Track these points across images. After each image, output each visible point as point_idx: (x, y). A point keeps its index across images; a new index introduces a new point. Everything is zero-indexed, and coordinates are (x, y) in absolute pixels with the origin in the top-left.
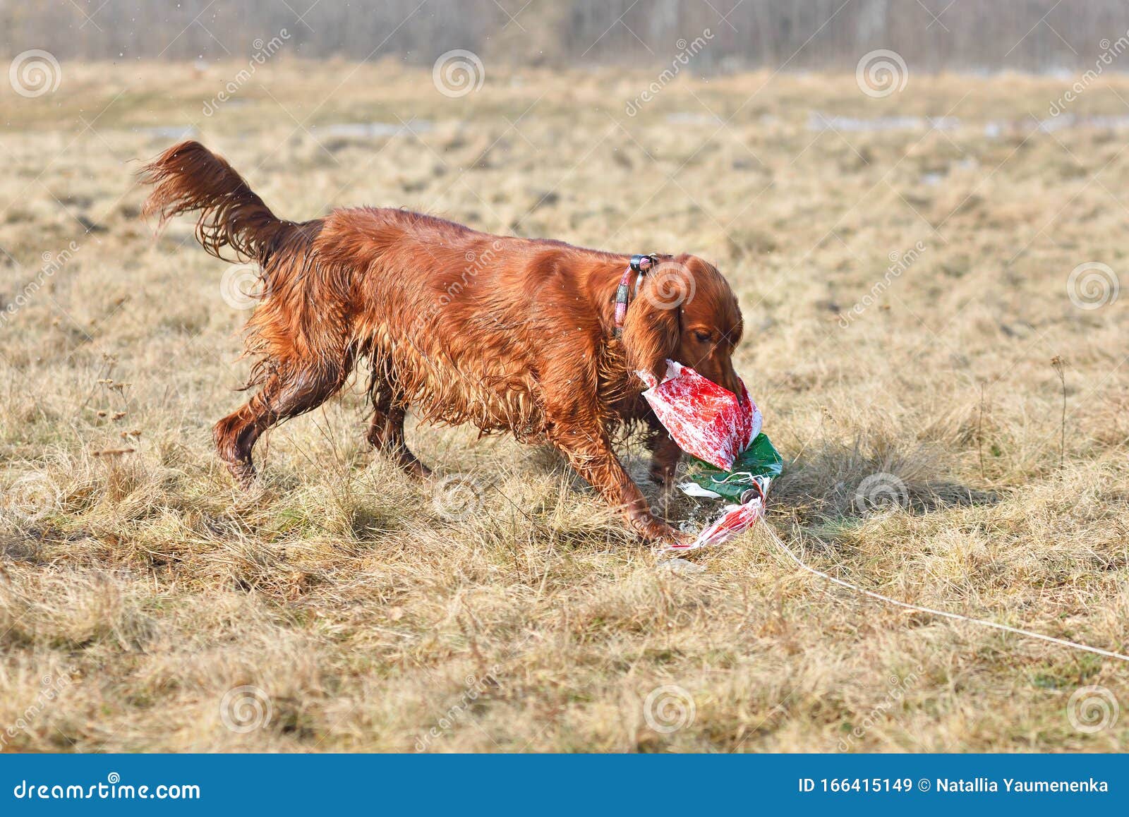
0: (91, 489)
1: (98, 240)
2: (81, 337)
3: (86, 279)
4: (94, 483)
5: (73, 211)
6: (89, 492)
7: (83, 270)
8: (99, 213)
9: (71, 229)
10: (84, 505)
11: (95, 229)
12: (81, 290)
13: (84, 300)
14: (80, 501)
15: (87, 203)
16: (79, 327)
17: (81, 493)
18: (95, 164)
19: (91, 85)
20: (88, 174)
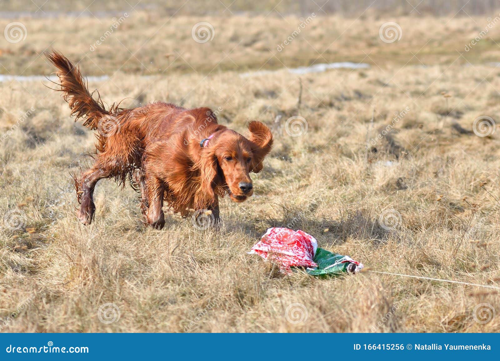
0: (464, 316)
1: (466, 140)
2: (457, 208)
3: (459, 168)
4: (467, 312)
5: (449, 120)
6: (463, 318)
7: (457, 162)
8: (466, 121)
9: (448, 132)
10: (460, 327)
11: (463, 132)
12: (455, 175)
13: (458, 183)
14: (457, 324)
15: (459, 114)
16: (454, 202)
17: (457, 318)
18: (463, 87)
19: (460, 31)
20: (460, 95)
